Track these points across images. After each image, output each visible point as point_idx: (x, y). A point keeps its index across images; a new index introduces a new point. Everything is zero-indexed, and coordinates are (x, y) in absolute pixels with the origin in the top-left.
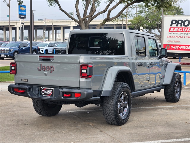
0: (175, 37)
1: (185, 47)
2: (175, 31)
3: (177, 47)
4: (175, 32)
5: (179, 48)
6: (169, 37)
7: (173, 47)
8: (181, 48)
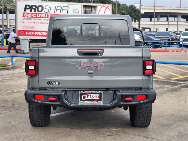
0: (29, 23)
1: (40, 32)
2: (29, 16)
3: (32, 33)
4: (29, 18)
5: (34, 34)
6: (23, 22)
7: (28, 33)
8: (35, 34)
